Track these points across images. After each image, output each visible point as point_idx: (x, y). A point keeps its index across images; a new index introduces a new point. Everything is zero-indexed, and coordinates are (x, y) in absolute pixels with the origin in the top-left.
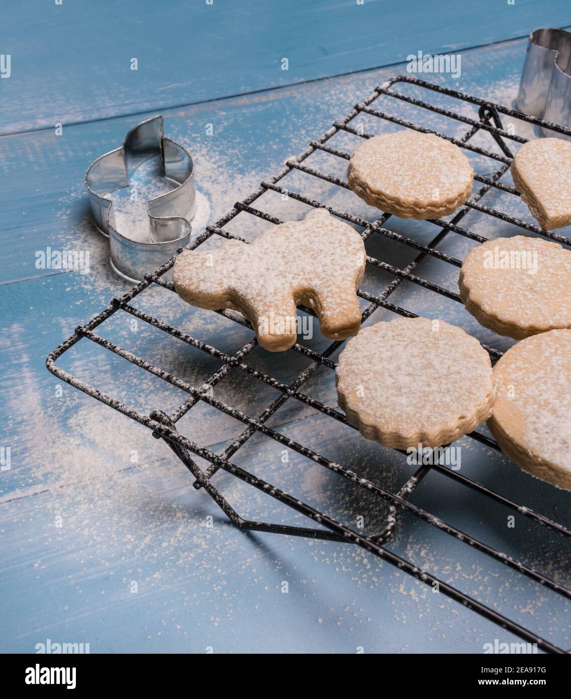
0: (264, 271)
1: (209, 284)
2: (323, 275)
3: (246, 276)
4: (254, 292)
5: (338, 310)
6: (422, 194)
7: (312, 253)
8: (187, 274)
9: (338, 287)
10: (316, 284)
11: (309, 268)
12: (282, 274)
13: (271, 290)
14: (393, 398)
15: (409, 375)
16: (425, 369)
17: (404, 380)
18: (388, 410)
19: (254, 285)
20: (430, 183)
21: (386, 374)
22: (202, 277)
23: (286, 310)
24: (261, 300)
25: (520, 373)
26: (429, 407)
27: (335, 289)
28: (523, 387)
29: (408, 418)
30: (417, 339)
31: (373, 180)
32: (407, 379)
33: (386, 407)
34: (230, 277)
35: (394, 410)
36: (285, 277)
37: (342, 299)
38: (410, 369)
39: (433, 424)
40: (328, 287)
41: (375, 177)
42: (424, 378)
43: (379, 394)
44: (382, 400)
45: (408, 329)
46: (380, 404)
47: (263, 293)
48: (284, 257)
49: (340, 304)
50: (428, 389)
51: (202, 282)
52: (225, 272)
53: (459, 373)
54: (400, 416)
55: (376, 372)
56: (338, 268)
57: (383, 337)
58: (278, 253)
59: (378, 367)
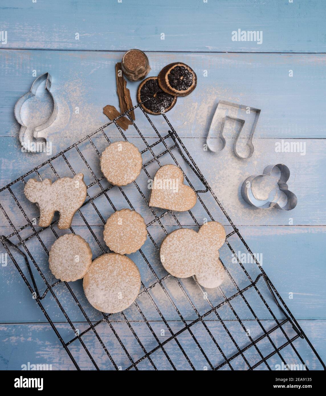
0: (49, 200)
1: (31, 199)
2: (65, 209)
3: (43, 200)
4: (42, 208)
5: (62, 225)
6: (115, 180)
7: (66, 198)
8: (27, 191)
9: (66, 216)
10: (61, 211)
11: (62, 204)
12: (53, 204)
13: (47, 210)
14: (58, 266)
15: (66, 260)
16: (71, 260)
17: (64, 261)
18: (55, 269)
19: (43, 205)
20: (120, 177)
21: (61, 257)
22: (31, 195)
23: (48, 219)
24: (43, 213)
25: (97, 268)
26: (65, 274)
27: (65, 217)
28: (95, 273)
29: (58, 274)
30: (75, 248)
31: (104, 167)
32: (65, 261)
33: (55, 268)
34: (38, 199)
35: (57, 269)
36: (54, 205)
37: (65, 221)
38: (67, 258)
39: (63, 279)
40: (64, 214)
41: (105, 166)
42: (69, 263)
43: (56, 262)
44: (56, 265)
45: (75, 243)
46: (55, 265)
47: (44, 210)
48: (57, 196)
49: (64, 223)
50: (68, 268)
51: (30, 197)
52: (38, 196)
53: (78, 267)
54: (57, 272)
55: (59, 255)
56: (70, 207)
57: (68, 242)
58: (57, 193)
59: (60, 253)
